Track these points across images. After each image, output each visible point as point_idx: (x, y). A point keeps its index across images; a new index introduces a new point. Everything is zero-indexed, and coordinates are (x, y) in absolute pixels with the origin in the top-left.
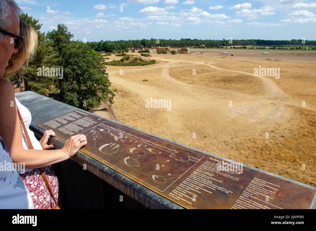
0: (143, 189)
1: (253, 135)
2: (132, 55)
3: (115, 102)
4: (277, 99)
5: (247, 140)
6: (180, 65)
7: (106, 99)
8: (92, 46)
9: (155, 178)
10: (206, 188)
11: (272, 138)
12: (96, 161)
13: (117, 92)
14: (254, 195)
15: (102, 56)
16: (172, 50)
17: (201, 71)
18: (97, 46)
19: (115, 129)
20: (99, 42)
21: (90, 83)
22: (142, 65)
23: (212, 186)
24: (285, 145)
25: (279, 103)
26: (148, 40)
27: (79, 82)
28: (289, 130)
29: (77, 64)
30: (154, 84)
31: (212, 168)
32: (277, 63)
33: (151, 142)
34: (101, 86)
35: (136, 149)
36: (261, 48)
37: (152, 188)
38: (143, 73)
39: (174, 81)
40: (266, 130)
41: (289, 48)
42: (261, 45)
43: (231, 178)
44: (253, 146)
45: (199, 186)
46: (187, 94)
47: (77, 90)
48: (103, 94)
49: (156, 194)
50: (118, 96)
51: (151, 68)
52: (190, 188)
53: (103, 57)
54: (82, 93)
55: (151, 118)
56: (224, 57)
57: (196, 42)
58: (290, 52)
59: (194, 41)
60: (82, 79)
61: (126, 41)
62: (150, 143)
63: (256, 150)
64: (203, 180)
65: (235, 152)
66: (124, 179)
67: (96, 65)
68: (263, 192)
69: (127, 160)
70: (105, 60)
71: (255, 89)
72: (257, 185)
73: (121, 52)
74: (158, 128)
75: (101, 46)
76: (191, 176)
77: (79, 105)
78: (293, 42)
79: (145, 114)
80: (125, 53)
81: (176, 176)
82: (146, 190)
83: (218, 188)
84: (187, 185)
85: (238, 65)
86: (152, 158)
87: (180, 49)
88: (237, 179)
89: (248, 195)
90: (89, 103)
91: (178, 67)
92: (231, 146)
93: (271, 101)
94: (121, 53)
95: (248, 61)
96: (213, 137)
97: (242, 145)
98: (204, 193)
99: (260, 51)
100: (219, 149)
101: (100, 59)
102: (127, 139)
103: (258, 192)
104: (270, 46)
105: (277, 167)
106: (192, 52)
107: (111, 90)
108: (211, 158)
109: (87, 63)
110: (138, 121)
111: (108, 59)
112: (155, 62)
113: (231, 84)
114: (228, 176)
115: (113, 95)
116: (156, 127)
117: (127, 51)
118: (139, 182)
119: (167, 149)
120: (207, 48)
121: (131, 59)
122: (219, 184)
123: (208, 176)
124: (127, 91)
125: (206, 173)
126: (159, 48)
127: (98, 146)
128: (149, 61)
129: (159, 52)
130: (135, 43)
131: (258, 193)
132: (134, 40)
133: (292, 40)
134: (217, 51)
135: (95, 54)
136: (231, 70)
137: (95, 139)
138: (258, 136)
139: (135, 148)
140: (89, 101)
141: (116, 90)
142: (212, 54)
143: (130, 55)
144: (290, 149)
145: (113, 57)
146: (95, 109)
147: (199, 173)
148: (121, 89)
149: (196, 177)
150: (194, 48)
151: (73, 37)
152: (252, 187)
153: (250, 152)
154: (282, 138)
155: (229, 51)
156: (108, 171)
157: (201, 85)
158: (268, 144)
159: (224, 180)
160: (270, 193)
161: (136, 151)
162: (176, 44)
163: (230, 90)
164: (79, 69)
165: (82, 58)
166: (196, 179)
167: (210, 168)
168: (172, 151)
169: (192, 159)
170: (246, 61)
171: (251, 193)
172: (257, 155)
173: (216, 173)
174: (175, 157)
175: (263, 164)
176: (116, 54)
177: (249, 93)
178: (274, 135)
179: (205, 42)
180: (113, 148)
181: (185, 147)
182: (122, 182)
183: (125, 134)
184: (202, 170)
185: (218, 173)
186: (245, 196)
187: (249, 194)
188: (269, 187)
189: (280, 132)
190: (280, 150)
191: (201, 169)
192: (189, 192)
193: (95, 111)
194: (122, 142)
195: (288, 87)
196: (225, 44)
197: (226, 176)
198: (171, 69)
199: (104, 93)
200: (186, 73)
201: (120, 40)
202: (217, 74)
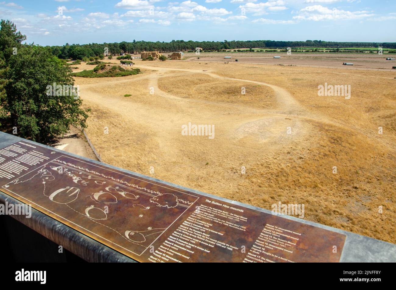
0: (112, 253)
1: (266, 159)
2: (109, 63)
3: (89, 126)
4: (293, 113)
5: (259, 164)
6: (172, 75)
7: (76, 121)
8: (54, 52)
9: (129, 235)
10: (201, 245)
11: (288, 160)
12: (45, 215)
13: (91, 113)
14: (267, 250)
15: (68, 65)
16: (161, 55)
17: (199, 81)
18: (61, 52)
19: (75, 166)
20: (64, 46)
21: (53, 102)
22: (122, 76)
23: (209, 242)
24: (304, 168)
25: (295, 117)
26: (130, 43)
27: (37, 101)
28: (308, 149)
29: (33, 76)
30: (139, 99)
31: (209, 214)
32: (291, 69)
33: (125, 182)
34: (68, 105)
35: (104, 193)
36: (271, 51)
37: (125, 250)
38: (124, 85)
39: (165, 95)
40: (281, 152)
41: (304, 51)
42: (271, 47)
43: (235, 227)
44: (266, 172)
45: (192, 243)
46: (182, 111)
47: (35, 112)
48: (71, 116)
49: (130, 259)
50: (93, 118)
51: (135, 79)
52: (178, 247)
53: (70, 66)
54: (43, 115)
55: (137, 144)
56: (227, 62)
57: (191, 44)
58: (306, 55)
59: (189, 43)
60: (42, 97)
61: (99, 44)
62: (123, 184)
63: (270, 177)
64: (196, 233)
65: (245, 180)
66: (84, 241)
67: (61, 77)
68: (280, 243)
69: (90, 212)
70: (73, 70)
71: (266, 101)
72: (271, 235)
73: (94, 58)
74: (147, 156)
75: (66, 51)
76: (180, 229)
77: (39, 132)
78: (308, 44)
79: (129, 139)
80: (99, 60)
81: (159, 230)
82: (116, 255)
83: (218, 243)
84: (175, 243)
85: (244, 73)
86: (126, 205)
87: (171, 54)
88: (244, 229)
89: (259, 250)
90: (54, 128)
91: (169, 77)
92: (240, 174)
93: (286, 115)
94: (95, 61)
95: (256, 67)
96: (217, 164)
97: (253, 172)
98: (198, 253)
99: (270, 54)
100: (226, 178)
101: (65, 69)
102: (90, 179)
103: (273, 244)
104: (281, 49)
105: (296, 196)
106: (187, 58)
107: (82, 109)
108: (207, 201)
109: (47, 75)
110: (120, 148)
111: (76, 68)
112: (140, 71)
113: (236, 97)
114: (232, 225)
115: (86, 117)
116: (144, 155)
117: (102, 58)
118: (106, 243)
119: (146, 191)
120: (205, 51)
121: (108, 68)
122: (218, 238)
123: (203, 226)
124: (105, 110)
125: (200, 223)
126: (144, 53)
127: (49, 193)
128: (132, 70)
129: (145, 58)
130: (113, 47)
131: (272, 246)
132: (111, 43)
133: (307, 41)
134: (219, 55)
135: (59, 63)
136: (235, 79)
137: (44, 183)
138: (271, 159)
139: (101, 193)
140: (54, 126)
141: (89, 110)
142: (211, 59)
143: (106, 63)
144: (310, 173)
145: (84, 66)
146: (61, 136)
147: (192, 224)
148: (96, 109)
149: (186, 229)
150: (189, 52)
151: (26, 39)
152: (264, 239)
153: (263, 179)
154: (300, 161)
155: (232, 55)
156: (62, 229)
157: (200, 98)
158: (284, 168)
159: (226, 231)
160: (288, 245)
161: (103, 197)
162: (165, 48)
163: (236, 104)
164: (37, 83)
165: (41, 67)
166: (186, 233)
167: (205, 214)
168: (154, 194)
169: (182, 203)
170: (254, 67)
171: (264, 247)
172: (272, 182)
173: (215, 221)
174: (158, 202)
175: (280, 194)
176: (87, 62)
177: (259, 107)
178: (291, 157)
179: (203, 44)
180: (71, 195)
181: (172, 186)
182: (82, 245)
183: (89, 172)
184: (196, 218)
185: (217, 222)
186: (256, 252)
187: (261, 249)
188: (287, 236)
189: (297, 153)
190: (298, 175)
191: (194, 218)
192: (178, 254)
193: (62, 138)
194: (84, 184)
195: (304, 97)
196: (228, 46)
197: (229, 224)
198: (160, 80)
199: (73, 114)
200: (179, 84)
201: (91, 43)
202: (219, 85)
